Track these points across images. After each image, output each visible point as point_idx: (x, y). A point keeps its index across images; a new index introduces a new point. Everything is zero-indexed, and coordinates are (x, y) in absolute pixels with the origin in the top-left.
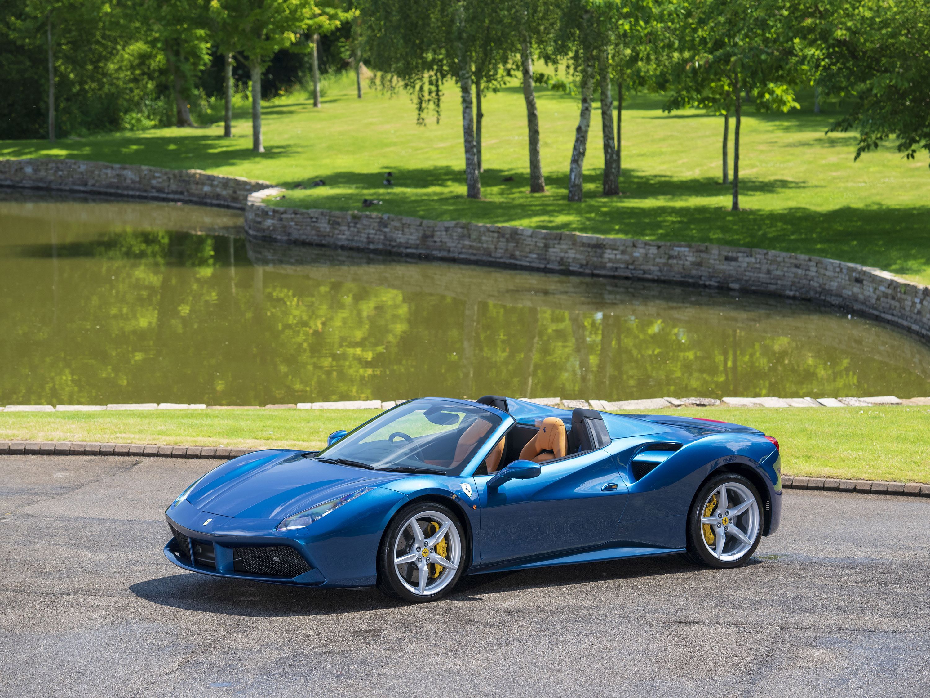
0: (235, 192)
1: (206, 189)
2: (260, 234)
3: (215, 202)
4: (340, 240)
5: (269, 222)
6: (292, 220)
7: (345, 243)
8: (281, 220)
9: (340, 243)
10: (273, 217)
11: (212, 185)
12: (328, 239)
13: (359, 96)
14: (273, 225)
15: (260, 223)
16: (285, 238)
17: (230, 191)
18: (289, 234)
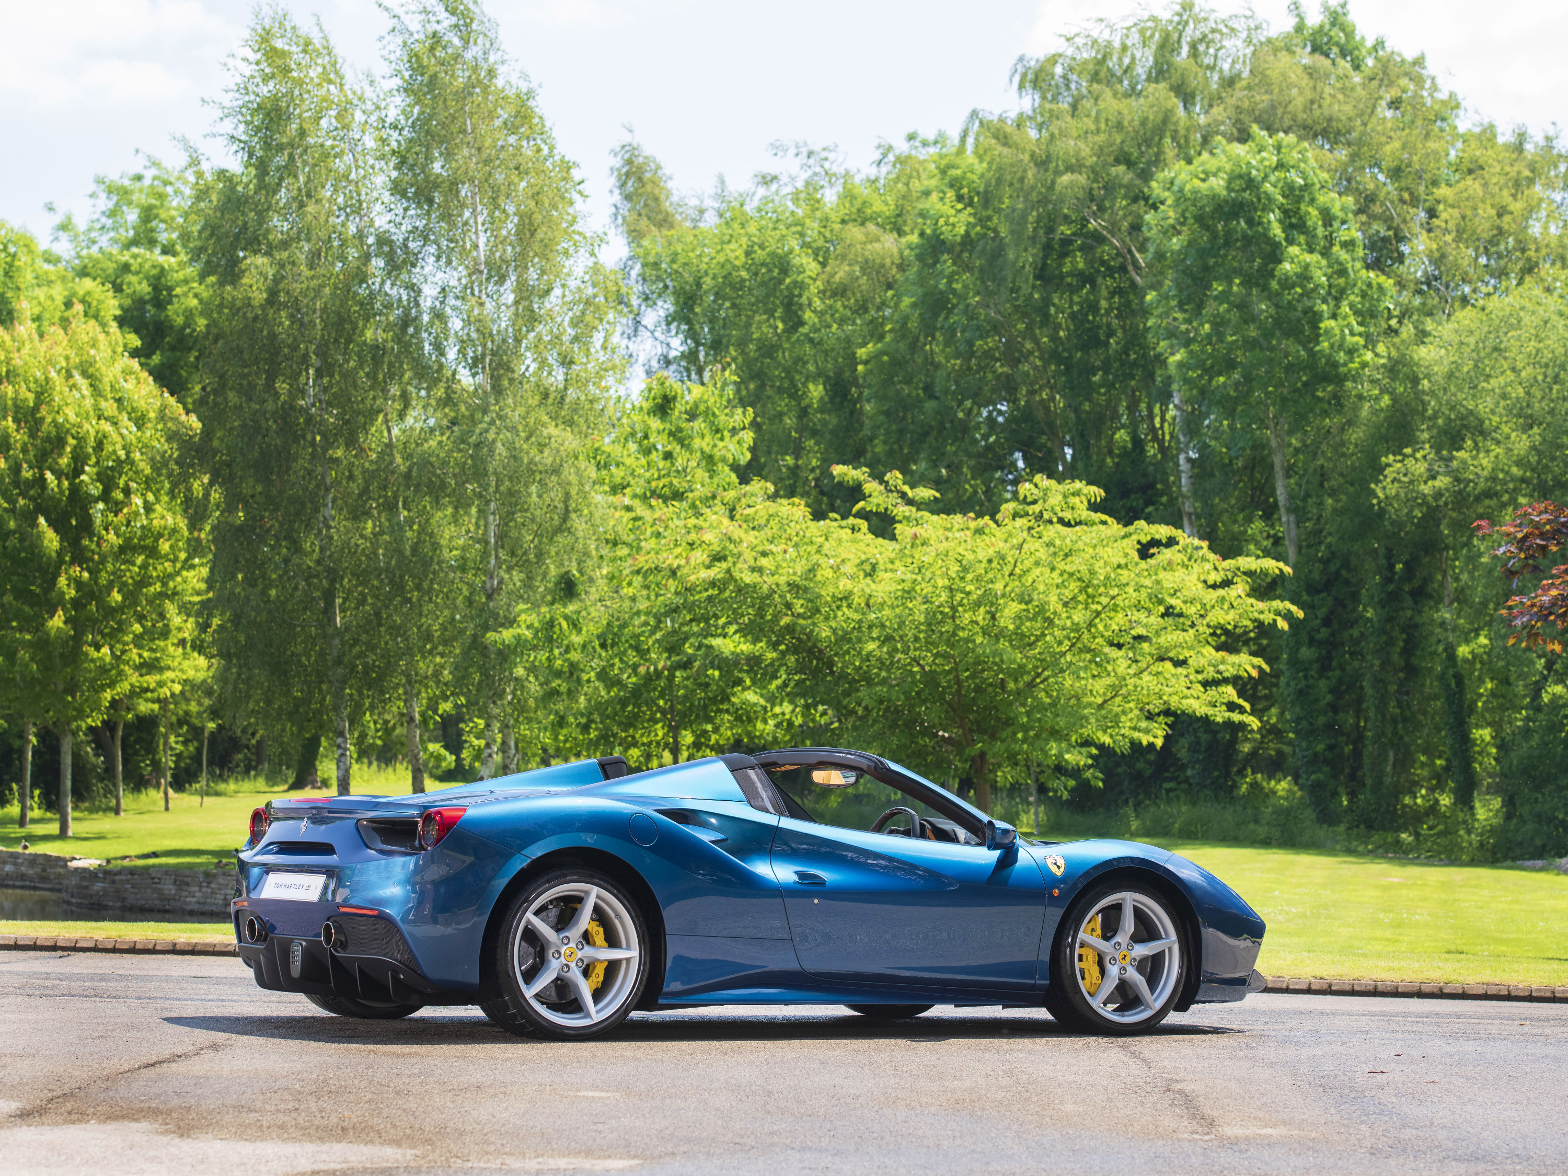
0: (44, 870)
1: (8, 868)
2: (85, 901)
3: (18, 883)
4: (190, 903)
5: (98, 886)
6: (128, 881)
7: (195, 907)
8: (114, 882)
9: (189, 908)
10: (103, 880)
11: (15, 864)
12: (173, 903)
13: (167, 809)
14: (104, 889)
15: (86, 888)
16: (118, 904)
17: (38, 870)
18: (124, 899)
